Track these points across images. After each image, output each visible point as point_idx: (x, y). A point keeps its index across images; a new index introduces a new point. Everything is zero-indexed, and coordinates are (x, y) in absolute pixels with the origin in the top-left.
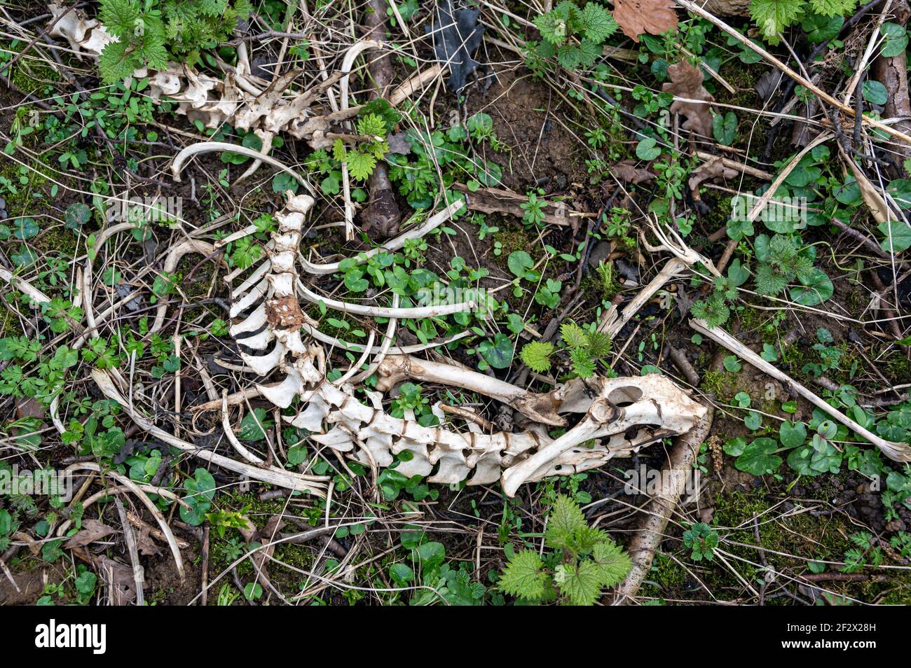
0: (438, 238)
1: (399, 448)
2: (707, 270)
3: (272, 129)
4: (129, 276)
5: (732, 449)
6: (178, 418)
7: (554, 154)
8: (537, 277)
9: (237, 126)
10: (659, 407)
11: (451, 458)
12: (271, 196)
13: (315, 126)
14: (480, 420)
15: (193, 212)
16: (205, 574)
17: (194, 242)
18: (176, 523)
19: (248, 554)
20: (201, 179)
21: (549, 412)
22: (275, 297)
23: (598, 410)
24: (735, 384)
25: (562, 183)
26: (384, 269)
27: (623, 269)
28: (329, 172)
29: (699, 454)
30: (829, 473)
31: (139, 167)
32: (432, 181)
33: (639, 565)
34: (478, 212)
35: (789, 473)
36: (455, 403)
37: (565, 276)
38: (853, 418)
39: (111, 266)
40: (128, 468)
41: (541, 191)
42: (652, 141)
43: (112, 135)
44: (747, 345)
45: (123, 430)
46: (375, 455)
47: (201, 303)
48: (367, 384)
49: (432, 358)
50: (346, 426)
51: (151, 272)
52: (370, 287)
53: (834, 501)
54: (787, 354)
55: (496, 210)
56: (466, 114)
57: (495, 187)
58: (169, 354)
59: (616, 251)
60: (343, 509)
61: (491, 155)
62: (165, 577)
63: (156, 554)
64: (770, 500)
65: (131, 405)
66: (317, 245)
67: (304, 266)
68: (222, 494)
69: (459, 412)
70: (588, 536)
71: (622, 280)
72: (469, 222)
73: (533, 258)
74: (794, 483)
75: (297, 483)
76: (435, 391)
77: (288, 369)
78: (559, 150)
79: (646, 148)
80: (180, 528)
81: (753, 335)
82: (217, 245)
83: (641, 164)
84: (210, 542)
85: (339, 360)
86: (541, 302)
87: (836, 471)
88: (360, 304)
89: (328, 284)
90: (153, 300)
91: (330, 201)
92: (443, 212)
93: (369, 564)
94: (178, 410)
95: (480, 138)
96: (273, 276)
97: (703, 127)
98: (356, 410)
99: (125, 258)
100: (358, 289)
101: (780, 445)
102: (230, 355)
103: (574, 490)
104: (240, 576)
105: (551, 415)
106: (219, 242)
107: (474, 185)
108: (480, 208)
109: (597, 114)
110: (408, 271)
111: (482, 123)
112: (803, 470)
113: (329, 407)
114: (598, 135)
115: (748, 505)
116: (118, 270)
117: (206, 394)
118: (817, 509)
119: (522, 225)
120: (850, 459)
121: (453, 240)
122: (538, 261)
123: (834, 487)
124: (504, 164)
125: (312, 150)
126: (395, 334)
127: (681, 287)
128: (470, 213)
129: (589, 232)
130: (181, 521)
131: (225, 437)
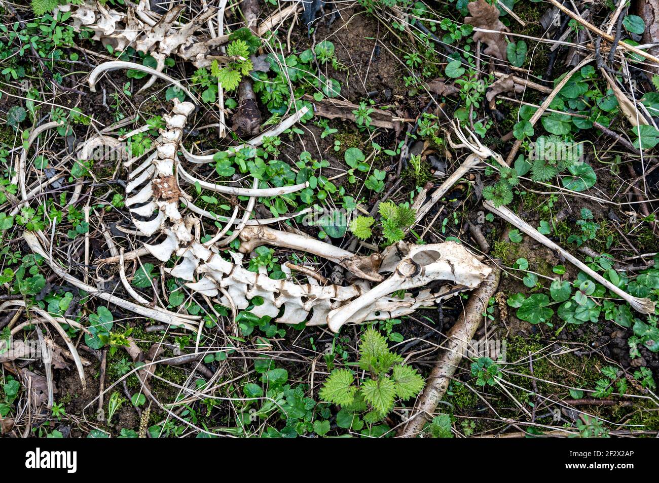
0: (291, 137)
1: (252, 294)
2: (498, 163)
3: (164, 52)
4: (55, 163)
5: (514, 302)
6: (86, 269)
7: (382, 73)
8: (367, 169)
9: (138, 50)
10: (452, 266)
11: (293, 304)
12: (164, 104)
13: (198, 50)
14: (318, 276)
15: (105, 115)
16: (102, 385)
17: (105, 138)
18: (82, 346)
19: (134, 370)
20: (110, 89)
21: (371, 270)
22: (159, 177)
23: (404, 267)
24: (517, 251)
25: (388, 95)
26: (248, 160)
27: (434, 162)
28: (209, 85)
29: (489, 306)
30: (590, 322)
31: (64, 80)
32: (287, 93)
33: (436, 389)
34: (324, 118)
35: (557, 321)
36: (298, 262)
37: (388, 168)
38: (609, 279)
39: (41, 154)
40: (47, 304)
41: (372, 102)
42: (458, 63)
43: (43, 55)
44: (528, 222)
45: (45, 278)
46: (235, 300)
47: (107, 183)
48: (232, 246)
49: (284, 229)
50: (212, 277)
51: (71, 160)
52: (236, 173)
53: (593, 344)
54: (558, 228)
55: (337, 116)
56: (315, 41)
57: (335, 98)
58: (81, 220)
59: (428, 149)
60: (210, 341)
61: (332, 73)
62: (72, 386)
63: (66, 369)
64: (543, 343)
65: (51, 258)
66: (199, 142)
67: (186, 156)
68: (118, 326)
69: (301, 269)
70: (388, 359)
71: (432, 171)
72: (316, 126)
73: (364, 153)
74: (561, 329)
75: (175, 320)
76: (283, 253)
77: (167, 231)
78: (386, 71)
79: (454, 68)
80: (84, 351)
81: (533, 214)
82: (120, 139)
83: (449, 81)
84: (107, 362)
85: (209, 227)
86: (370, 188)
87: (595, 320)
88: (228, 186)
89: (205, 171)
90: (71, 180)
91: (209, 108)
92: (293, 116)
93: (229, 384)
94: (87, 262)
95: (324, 60)
96: (159, 162)
97: (500, 52)
98: (219, 264)
99: (52, 149)
100: (227, 174)
101: (551, 300)
102: (127, 223)
103: (389, 332)
104: (129, 388)
105: (372, 273)
106: (122, 137)
107: (319, 96)
108: (325, 115)
109: (416, 42)
110: (266, 161)
111: (326, 48)
112: (569, 319)
113: (198, 261)
114: (414, 57)
115: (526, 346)
116: (46, 157)
117: (109, 251)
118: (580, 350)
119: (357, 128)
120: (607, 312)
121: (303, 139)
122: (368, 156)
123: (594, 333)
124: (343, 80)
125: (196, 69)
126: (254, 209)
127: (478, 177)
128: (316, 118)
129: (408, 134)
130: (86, 345)
131: (121, 284)
